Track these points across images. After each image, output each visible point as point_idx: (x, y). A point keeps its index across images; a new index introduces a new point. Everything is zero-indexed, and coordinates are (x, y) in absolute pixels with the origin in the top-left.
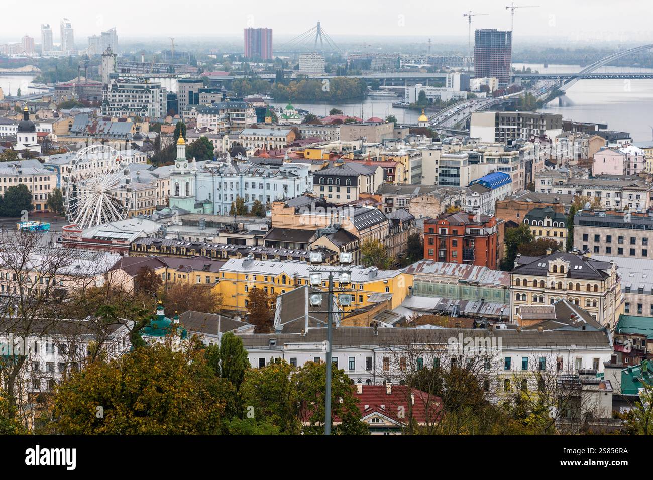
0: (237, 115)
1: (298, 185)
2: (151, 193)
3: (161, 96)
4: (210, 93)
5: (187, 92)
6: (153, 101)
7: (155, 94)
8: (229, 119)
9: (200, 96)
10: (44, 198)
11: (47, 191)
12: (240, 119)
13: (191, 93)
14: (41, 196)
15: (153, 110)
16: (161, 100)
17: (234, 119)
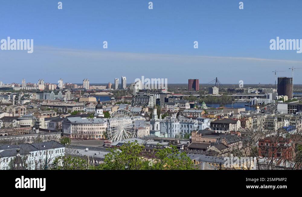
0: (182, 105)
1: (203, 126)
2: (144, 131)
3: (154, 99)
4: (173, 98)
5: (164, 98)
6: (151, 101)
7: (151, 98)
8: (179, 107)
9: (169, 99)
10: (102, 133)
11: (103, 130)
12: (184, 107)
13: (165, 98)
14: (101, 132)
15: (151, 104)
16: (154, 101)
17: (181, 107)
